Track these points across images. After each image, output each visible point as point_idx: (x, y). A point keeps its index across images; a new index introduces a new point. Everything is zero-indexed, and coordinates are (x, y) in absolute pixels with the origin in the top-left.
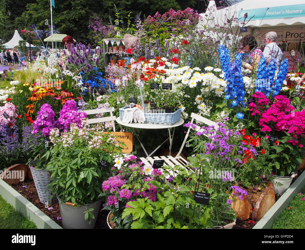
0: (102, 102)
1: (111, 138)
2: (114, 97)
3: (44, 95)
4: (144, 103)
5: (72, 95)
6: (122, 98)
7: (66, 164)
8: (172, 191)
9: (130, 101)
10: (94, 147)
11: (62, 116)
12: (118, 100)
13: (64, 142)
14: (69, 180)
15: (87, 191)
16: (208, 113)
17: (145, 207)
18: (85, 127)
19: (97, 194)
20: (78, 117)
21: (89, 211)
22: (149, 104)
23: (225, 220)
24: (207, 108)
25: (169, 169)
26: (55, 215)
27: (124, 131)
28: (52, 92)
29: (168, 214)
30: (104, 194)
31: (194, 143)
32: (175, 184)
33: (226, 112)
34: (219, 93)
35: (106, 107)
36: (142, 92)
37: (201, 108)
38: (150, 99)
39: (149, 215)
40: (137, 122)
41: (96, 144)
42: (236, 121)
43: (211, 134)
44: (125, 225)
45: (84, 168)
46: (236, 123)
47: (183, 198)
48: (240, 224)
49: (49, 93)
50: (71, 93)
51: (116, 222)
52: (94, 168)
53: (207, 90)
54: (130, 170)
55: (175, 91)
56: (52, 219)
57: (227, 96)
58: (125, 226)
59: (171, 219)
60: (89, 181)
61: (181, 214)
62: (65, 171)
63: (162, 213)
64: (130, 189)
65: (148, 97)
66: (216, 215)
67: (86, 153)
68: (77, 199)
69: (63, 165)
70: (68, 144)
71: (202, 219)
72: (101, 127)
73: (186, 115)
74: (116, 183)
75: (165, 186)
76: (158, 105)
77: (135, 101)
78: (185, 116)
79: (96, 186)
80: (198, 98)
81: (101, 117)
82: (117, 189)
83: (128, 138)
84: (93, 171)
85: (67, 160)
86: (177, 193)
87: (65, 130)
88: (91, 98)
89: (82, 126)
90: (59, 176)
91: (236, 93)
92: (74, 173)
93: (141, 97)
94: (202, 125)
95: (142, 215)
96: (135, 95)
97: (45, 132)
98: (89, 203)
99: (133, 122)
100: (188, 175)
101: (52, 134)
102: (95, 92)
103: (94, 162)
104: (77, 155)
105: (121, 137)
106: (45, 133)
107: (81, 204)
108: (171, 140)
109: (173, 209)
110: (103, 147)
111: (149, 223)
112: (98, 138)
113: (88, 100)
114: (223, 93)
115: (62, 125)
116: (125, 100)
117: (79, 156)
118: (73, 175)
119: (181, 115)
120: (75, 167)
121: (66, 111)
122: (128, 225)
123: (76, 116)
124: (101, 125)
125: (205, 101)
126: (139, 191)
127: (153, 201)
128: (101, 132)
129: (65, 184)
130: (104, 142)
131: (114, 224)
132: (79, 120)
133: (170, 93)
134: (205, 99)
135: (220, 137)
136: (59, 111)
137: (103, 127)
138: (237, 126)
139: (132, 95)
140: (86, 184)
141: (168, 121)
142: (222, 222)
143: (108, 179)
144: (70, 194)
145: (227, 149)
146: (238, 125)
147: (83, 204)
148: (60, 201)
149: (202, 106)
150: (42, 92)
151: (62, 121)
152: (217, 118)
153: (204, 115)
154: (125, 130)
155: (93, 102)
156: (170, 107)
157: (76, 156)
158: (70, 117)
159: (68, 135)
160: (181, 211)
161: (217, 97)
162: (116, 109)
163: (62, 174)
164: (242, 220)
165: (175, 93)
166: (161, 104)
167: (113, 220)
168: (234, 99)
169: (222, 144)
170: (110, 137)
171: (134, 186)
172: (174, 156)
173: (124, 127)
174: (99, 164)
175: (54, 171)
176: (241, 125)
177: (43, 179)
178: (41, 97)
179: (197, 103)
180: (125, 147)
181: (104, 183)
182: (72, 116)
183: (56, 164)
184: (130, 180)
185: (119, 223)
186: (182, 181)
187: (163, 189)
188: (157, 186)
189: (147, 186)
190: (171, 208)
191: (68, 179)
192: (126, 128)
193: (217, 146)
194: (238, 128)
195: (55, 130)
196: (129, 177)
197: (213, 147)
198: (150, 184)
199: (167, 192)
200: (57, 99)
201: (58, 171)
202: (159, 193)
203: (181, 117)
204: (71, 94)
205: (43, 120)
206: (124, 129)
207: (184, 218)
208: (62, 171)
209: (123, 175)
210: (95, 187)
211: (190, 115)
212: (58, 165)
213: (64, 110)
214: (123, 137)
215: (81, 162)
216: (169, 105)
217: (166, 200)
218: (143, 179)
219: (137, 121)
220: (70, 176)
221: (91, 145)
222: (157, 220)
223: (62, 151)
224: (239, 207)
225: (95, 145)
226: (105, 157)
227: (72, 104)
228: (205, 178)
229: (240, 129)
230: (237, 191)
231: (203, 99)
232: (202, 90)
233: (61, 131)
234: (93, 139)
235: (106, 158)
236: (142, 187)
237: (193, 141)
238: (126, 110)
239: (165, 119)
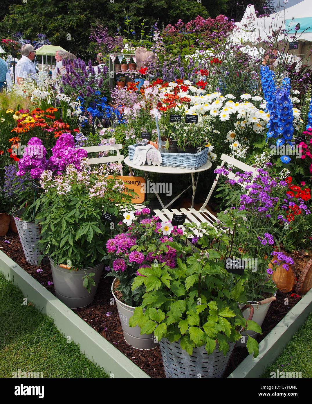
0: (107, 136)
1: (118, 185)
2: (122, 130)
3: (32, 125)
4: (161, 140)
5: (68, 126)
6: (132, 131)
7: (60, 217)
8: (197, 257)
9: (142, 136)
10: (96, 196)
11: (55, 155)
12: (127, 135)
13: (58, 189)
14: (65, 237)
15: (86, 250)
16: (243, 155)
17: (161, 276)
18: (85, 169)
19: (99, 255)
20: (76, 156)
21: (89, 276)
22: (167, 141)
23: (262, 293)
24: (242, 148)
25: (192, 227)
26: (45, 278)
27: (133, 174)
28: (42, 122)
29: (192, 286)
30: (109, 256)
31: (224, 193)
32: (199, 247)
33: (267, 154)
34: (258, 129)
35: (112, 143)
36: (159, 126)
37: (234, 148)
38: (168, 135)
39: (166, 286)
40: (152, 165)
41: (99, 193)
42: (280, 166)
43: (248, 183)
44: (134, 296)
45: (83, 222)
46: (279, 169)
47: (211, 266)
48: (280, 298)
49: (38, 123)
50: (67, 124)
51: (123, 292)
52: (97, 223)
53: (243, 124)
54: (143, 227)
55: (201, 126)
56: (42, 284)
57: (270, 134)
58: (135, 298)
59: (195, 291)
60: (90, 238)
61: (208, 285)
62: (59, 224)
63: (183, 283)
64: (142, 251)
65: (166, 132)
66: (251, 287)
67: (86, 203)
68: (74, 261)
69: (56, 217)
70: (63, 191)
71: (233, 292)
72: (106, 170)
73: (215, 156)
74: (124, 243)
75: (188, 248)
76: (179, 142)
77: (150, 137)
78: (213, 157)
79: (99, 245)
80: (230, 134)
81: (105, 156)
82: (125, 251)
83: (139, 184)
84: (95, 227)
85: (62, 211)
86: (204, 259)
87: (59, 172)
88: (91, 130)
89: (81, 168)
90: (51, 231)
91: (282, 129)
92: (71, 228)
93: (157, 132)
94: (236, 171)
95: (158, 285)
96: (148, 129)
97: (33, 173)
98: (89, 266)
99: (146, 164)
100: (218, 236)
101: (43, 178)
102: (97, 123)
103: (96, 215)
104: (75, 205)
105: (130, 183)
106: (33, 175)
107: (78, 267)
108: (194, 188)
109: (197, 279)
110: (108, 196)
111: (165, 296)
112: (102, 184)
113: (89, 134)
114: (264, 128)
115: (56, 166)
116: (136, 134)
117: (77, 206)
118: (69, 231)
119: (208, 156)
120: (72, 221)
121: (61, 148)
122: (138, 296)
123: (73, 155)
124: (106, 167)
125: (239, 139)
126: (153, 255)
127: (171, 267)
128: (105, 176)
129: (59, 242)
130: (109, 190)
131: (120, 293)
132: (78, 160)
133: (194, 128)
134: (239, 136)
135: (260, 188)
136: (51, 147)
137: (108, 169)
138: (281, 172)
139: (145, 129)
140: (86, 241)
141: (191, 163)
142: (259, 296)
143: (113, 237)
144: (65, 254)
145: (269, 204)
146: (282, 171)
147: (81, 267)
148: (52, 262)
149: (235, 145)
150: (30, 121)
151: (56, 160)
152: (256, 161)
153: (238, 157)
154: (136, 173)
155: (95, 136)
156: (194, 145)
157: (73, 207)
158: (66, 156)
159: (64, 179)
160: (207, 282)
161: (255, 134)
162: (125, 146)
163: (56, 229)
164: (282, 293)
165: (202, 128)
166: (182, 142)
167: (119, 289)
168: (278, 137)
169: (263, 198)
170: (117, 184)
171: (148, 248)
172: (197, 208)
173: (133, 170)
174: (103, 217)
175: (45, 224)
176: (286, 171)
177: (30, 233)
178: (28, 128)
179: (228, 141)
180: (135, 196)
181: (108, 242)
182: (67, 155)
183: (47, 216)
184: (143, 240)
185: (128, 293)
186: (209, 243)
187: (185, 252)
188: (178, 248)
189: (163, 247)
190: (195, 278)
191: (62, 235)
192: (136, 171)
193: (256, 200)
194: (282, 175)
195: (47, 173)
196: (141, 235)
197: (250, 200)
198: (168, 246)
199: (191, 258)
200: (49, 131)
201: (51, 225)
202: (179, 257)
203: (207, 159)
204: (66, 125)
205: (32, 158)
206: (133, 172)
207: (210, 290)
208: (55, 225)
209: (134, 232)
210: (97, 246)
211: (219, 156)
212: (50, 217)
213: (58, 147)
214: (133, 183)
215: (80, 215)
216: (194, 143)
217: (189, 268)
218: (158, 238)
219: (151, 163)
220: (66, 232)
221: (93, 193)
222: (177, 293)
223: (55, 200)
224: (279, 276)
225: (98, 194)
226: (110, 208)
227: (68, 139)
228: (238, 239)
229: (285, 176)
230: (281, 258)
231: (236, 136)
232: (236, 125)
233: (55, 173)
234: (96, 185)
235: (111, 210)
236: (158, 249)
237: (223, 190)
238: (137, 148)
239: (188, 161)
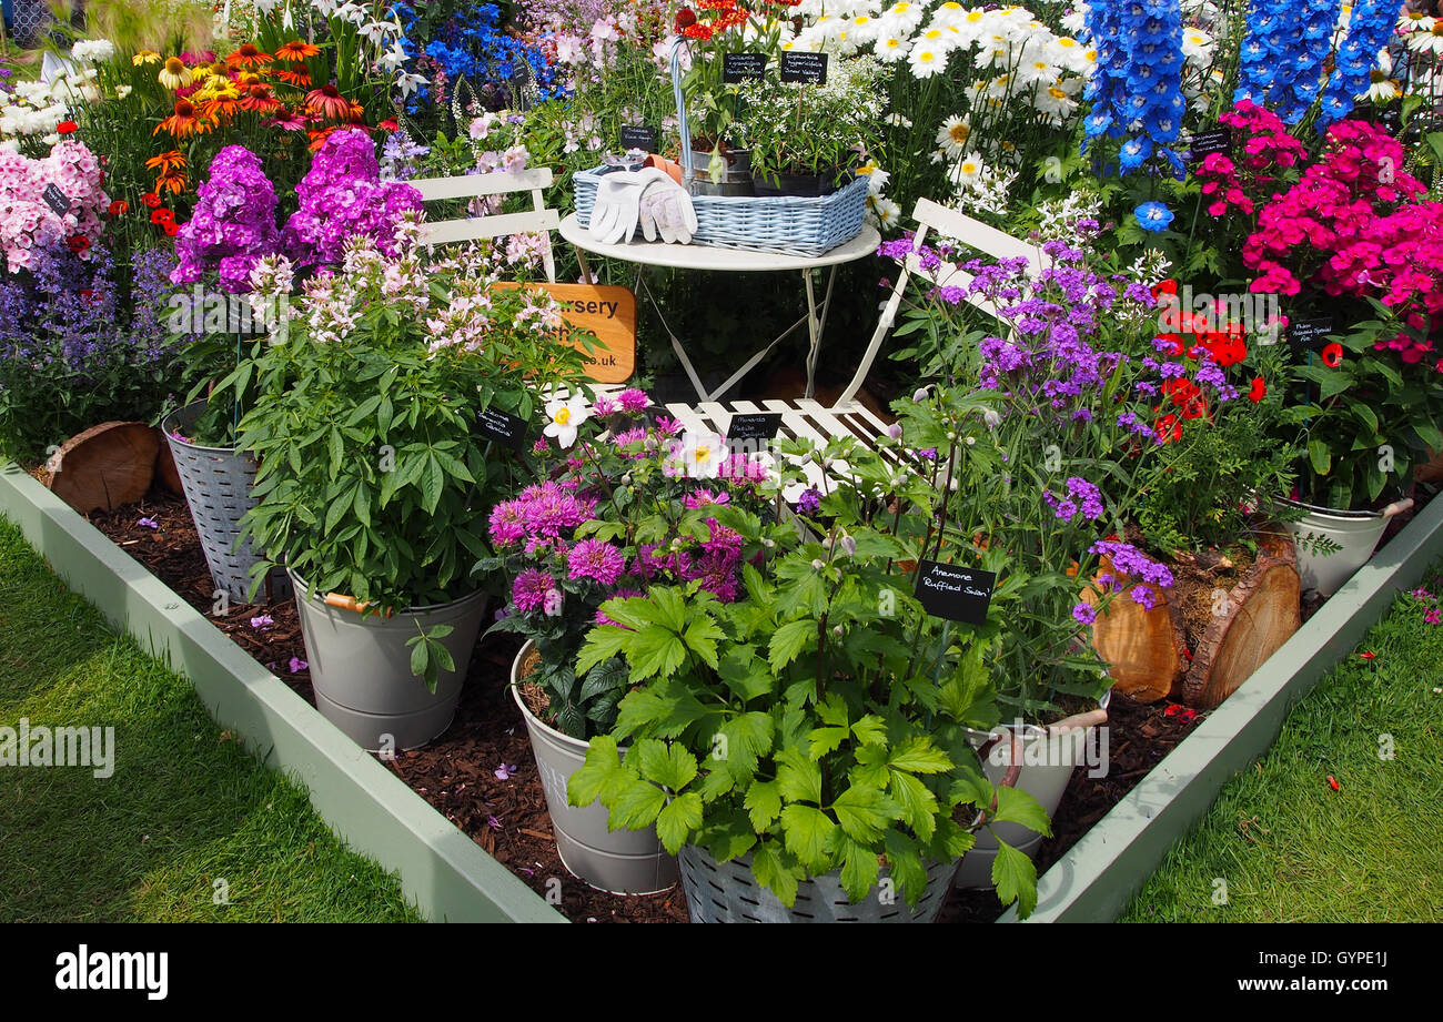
0: (495, 144)
1: (532, 309)
2: (552, 119)
3: (229, 107)
4: (692, 149)
5: (359, 110)
6: (587, 124)
7: (323, 424)
8: (812, 554)
9: (627, 139)
10: (454, 347)
11: (308, 206)
12: (569, 135)
13: (314, 321)
14: (341, 495)
15: (420, 545)
16: (996, 203)
17: (686, 627)
18: (411, 253)
19: (466, 559)
20: (382, 209)
21: (432, 635)
22: (716, 151)
23: (1058, 699)
24: (993, 176)
25: (800, 453)
26: (282, 648)
27: (595, 280)
28: (262, 96)
29: (793, 659)
30: (500, 561)
31: (925, 342)
32: (828, 523)
33: (1085, 199)
34: (1055, 107)
35: (515, 164)
36: (684, 97)
37: (965, 180)
38: (719, 131)
39: (703, 663)
40: (659, 240)
41: (463, 334)
42: (1134, 241)
43: (1010, 299)
44: (590, 703)
45: (407, 443)
46: (1129, 254)
47: (865, 588)
48: (1126, 719)
49: (250, 101)
50: (354, 102)
51: (550, 689)
52: (455, 443)
53: (996, 89)
54: (621, 456)
55: (840, 94)
56: (270, 669)
57: (1096, 121)
58: (593, 709)
59: (807, 682)
60: (431, 502)
61: (855, 660)
62: (317, 451)
63: (763, 653)
64: (615, 541)
65: (713, 119)
66: (1015, 674)
67: (415, 372)
68: (379, 583)
69: (310, 424)
70: (333, 329)
71: (949, 690)
72: (490, 257)
73: (893, 210)
74: (547, 512)
75: (781, 531)
76: (757, 156)
77: (652, 141)
78: (886, 214)
79: (465, 526)
80: (949, 129)
81: (490, 214)
82: (555, 539)
83: (613, 311)
84: (449, 458)
85: (330, 403)
86: (839, 563)
87: (322, 270)
88: (444, 126)
89: (397, 248)
90: (293, 475)
91: (1140, 103)
92: (362, 464)
93: (678, 124)
94: (969, 259)
95: (674, 660)
96: (648, 115)
97: (229, 273)
98: (432, 602)
99: (639, 237)
100: (894, 482)
101: (261, 283)
102: (465, 101)
103: (451, 418)
104: (376, 380)
105: (580, 307)
106: (230, 282)
107: (393, 604)
108: (815, 326)
109: (814, 636)
110: (496, 351)
111: (700, 698)
112: (472, 305)
113: (433, 138)
114: (1075, 104)
115: (310, 247)
116: (604, 135)
117: (384, 385)
118: (356, 475)
119: (868, 211)
120: (364, 437)
121: (328, 184)
122: (604, 704)
123: (371, 204)
124: (489, 247)
125: (985, 145)
126: (657, 553)
127: (723, 598)
128: (488, 280)
129: (322, 514)
130: (500, 328)
131: (542, 696)
132: (388, 222)
133: (815, 102)
134: (983, 137)
135: (1052, 311)
136: (295, 182)
137: (497, 256)
138: (1136, 265)
139: (637, 114)
140: (418, 513)
141: (804, 234)
142: (1046, 706)
143: (515, 497)
144: (343, 559)
145: (1085, 370)
146: (1139, 261)
147: (403, 606)
148: (300, 587)
149: (969, 171)
150: (220, 93)
151: (312, 227)
152: (1042, 225)
153: (977, 211)
154: (602, 277)
155: (455, 146)
156: (814, 165)
157: (370, 387)
158: (345, 210)
159: (333, 287)
160: (853, 647)
161: (1044, 129)
162: (561, 178)
163: (309, 468)
164: (1135, 702)
165: (842, 101)
166: (771, 155)
167: (538, 678)
168: (1129, 135)
169: (1064, 345)
170: (529, 305)
171: (636, 527)
172: (827, 400)
173: (595, 262)
174: (477, 426)
175: (271, 451)
176: (1154, 260)
177: (226, 490)
178: (215, 119)
179: (944, 156)
180: (595, 352)
181: (496, 511)
182: (353, 205)
183: (279, 421)
184: (620, 503)
185: (567, 692)
186: (863, 512)
187: (771, 544)
188: (745, 529)
189: (694, 527)
190: (806, 633)
191: (333, 490)
192: (604, 269)
193: (1038, 355)
194: (1141, 274)
195: (271, 264)
196: (613, 487)
197: (1017, 358)
198: (712, 523)
199: (788, 560)
200: (288, 127)
201: (291, 453)
202: (750, 562)
203: (866, 220)
204: (352, 106)
205: (222, 220)
206: (594, 271)
207: (866, 682)
208: (307, 454)
209: (587, 477)
210: (457, 531)
211: (907, 209)
212: (289, 426)
213: (317, 179)
214: (591, 308)
215: (395, 415)
216: (812, 158)
217: (782, 595)
218: (677, 497)
219: (658, 234)
220: (345, 478)
221: (439, 338)
222: (742, 687)
223: (304, 362)
225: (457, 338)
226: (505, 393)
227: (355, 150)
228: (972, 501)
229: (1151, 280)
230: (1126, 564)
231: (974, 135)
232: (970, 93)
233: (303, 273)
234: (451, 308)
235: (510, 400)
236: (673, 533)
237: (921, 333)
238: (604, 182)
239: (792, 224)
